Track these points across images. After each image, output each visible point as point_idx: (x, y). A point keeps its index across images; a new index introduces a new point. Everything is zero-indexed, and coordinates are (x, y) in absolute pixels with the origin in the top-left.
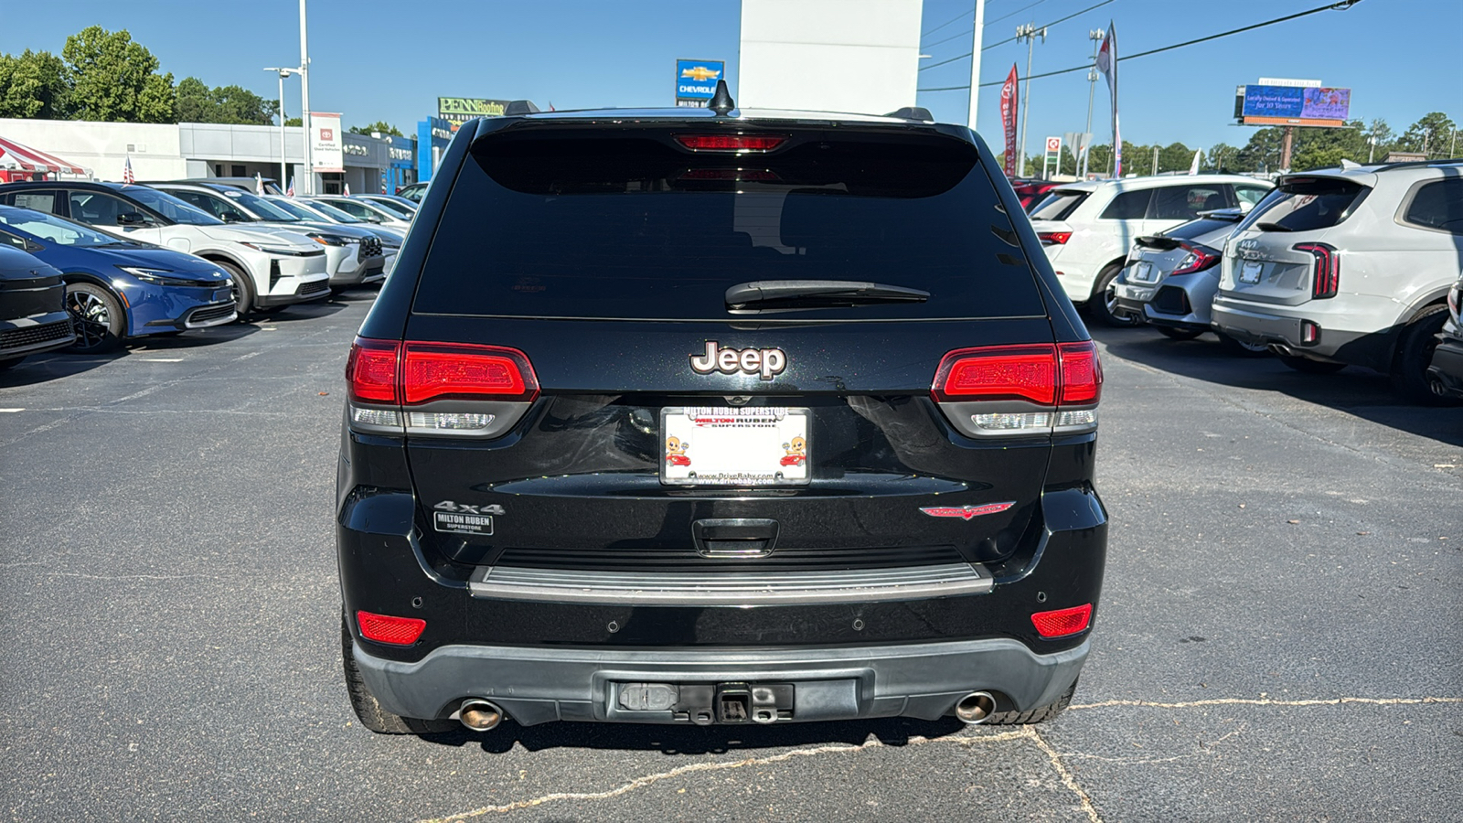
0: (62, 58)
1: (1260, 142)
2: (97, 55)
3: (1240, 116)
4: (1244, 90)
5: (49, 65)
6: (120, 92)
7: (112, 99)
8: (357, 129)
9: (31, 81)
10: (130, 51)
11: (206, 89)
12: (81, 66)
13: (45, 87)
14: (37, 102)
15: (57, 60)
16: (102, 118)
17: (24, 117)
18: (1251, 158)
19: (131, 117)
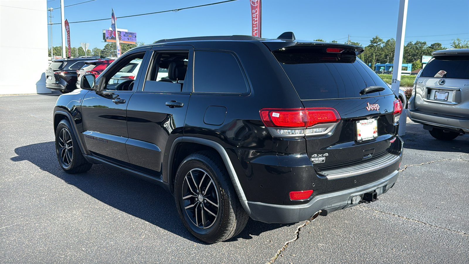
1: (108, 47)
3: (105, 39)
4: (105, 31)
18: (106, 53)
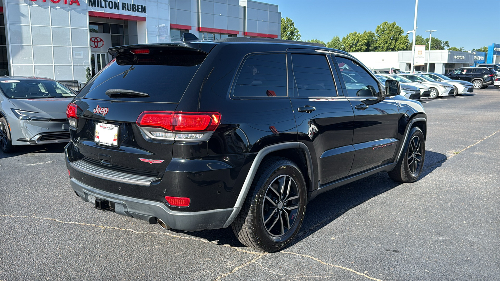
0: (375, 33)
2: (385, 31)
5: (371, 35)
6: (390, 42)
7: (388, 45)
8: (475, 50)
9: (364, 40)
10: (395, 29)
11: (423, 39)
12: (380, 34)
13: (368, 42)
14: (365, 47)
15: (373, 33)
16: (384, 50)
17: (361, 52)
19: (393, 50)
